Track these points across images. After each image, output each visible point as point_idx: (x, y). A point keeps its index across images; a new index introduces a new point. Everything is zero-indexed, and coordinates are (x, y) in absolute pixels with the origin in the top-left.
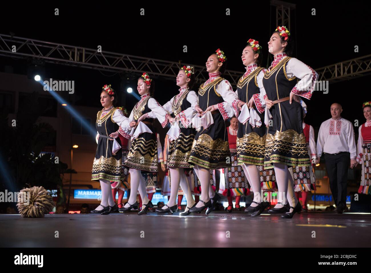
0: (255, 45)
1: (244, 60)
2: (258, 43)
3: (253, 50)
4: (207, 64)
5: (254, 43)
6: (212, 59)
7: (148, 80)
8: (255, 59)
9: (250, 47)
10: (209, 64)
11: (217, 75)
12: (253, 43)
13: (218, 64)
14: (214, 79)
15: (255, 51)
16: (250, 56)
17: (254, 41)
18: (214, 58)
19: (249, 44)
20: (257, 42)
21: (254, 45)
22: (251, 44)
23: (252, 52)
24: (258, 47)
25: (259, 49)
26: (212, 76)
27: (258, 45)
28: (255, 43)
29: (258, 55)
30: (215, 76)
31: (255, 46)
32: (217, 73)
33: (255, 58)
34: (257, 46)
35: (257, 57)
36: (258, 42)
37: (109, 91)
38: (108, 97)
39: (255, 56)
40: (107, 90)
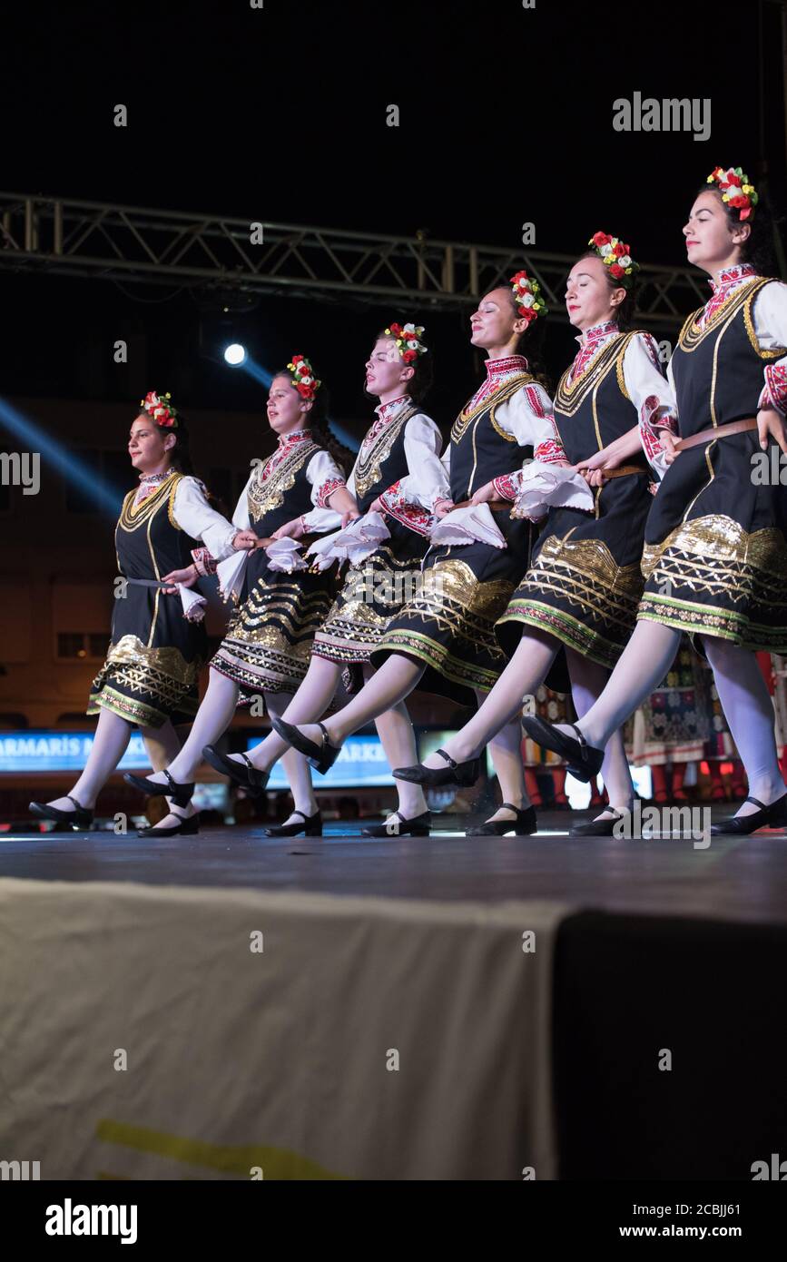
0: (617, 259)
1: (572, 307)
2: (626, 254)
3: (608, 275)
4: (475, 321)
5: (615, 251)
6: (492, 306)
7: (306, 380)
8: (613, 307)
9: (598, 261)
10: (480, 320)
11: (510, 366)
12: (608, 250)
13: (512, 321)
14: (498, 380)
15: (616, 279)
16: (597, 298)
17: (615, 242)
18: (498, 301)
19: (594, 249)
20: (625, 250)
21: (611, 258)
22: (603, 254)
23: (603, 279)
24: (627, 265)
25: (629, 271)
26: (493, 370)
27: (629, 259)
28: (619, 251)
29: (622, 294)
30: (502, 368)
31: (617, 262)
32: (512, 358)
33: (613, 303)
34: (625, 261)
35: (620, 299)
36: (628, 248)
37: (158, 412)
38: (152, 436)
39: (612, 296)
40: (153, 409)
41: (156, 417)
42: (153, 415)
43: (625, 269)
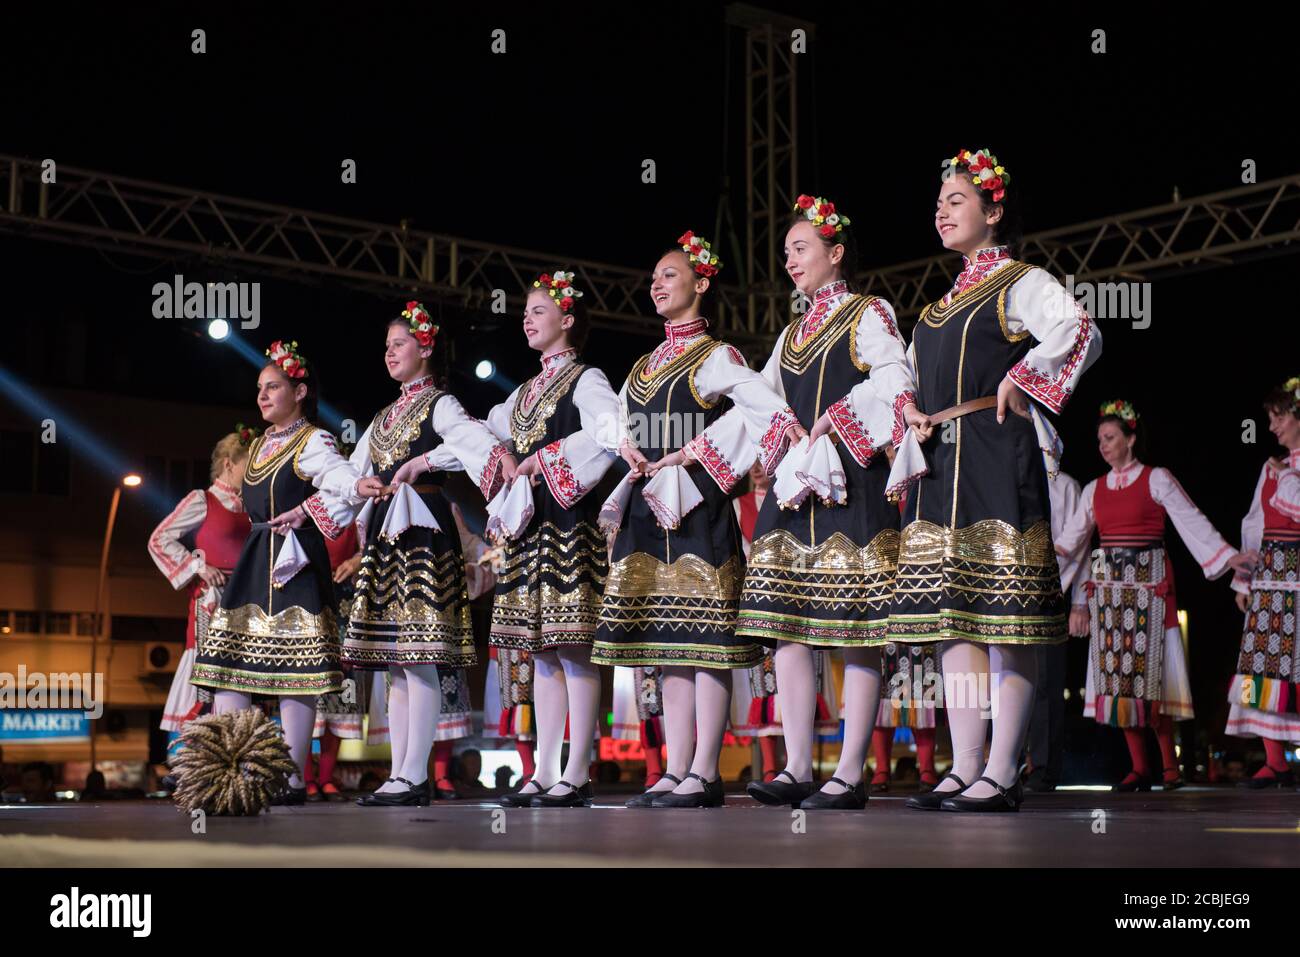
0: (825, 219)
1: (795, 275)
2: (832, 211)
3: (821, 236)
5: (820, 213)
6: (671, 271)
7: (424, 327)
8: (834, 265)
9: (807, 224)
10: (662, 287)
11: (695, 331)
12: (813, 212)
13: (692, 284)
14: (684, 343)
15: (830, 238)
16: (817, 261)
17: (818, 203)
18: (676, 265)
20: (830, 208)
21: (820, 219)
22: (809, 216)
23: (819, 243)
24: (836, 222)
25: (839, 228)
26: (677, 334)
27: (835, 216)
28: (824, 211)
29: (840, 250)
30: (688, 334)
31: (825, 222)
32: (696, 322)
33: (834, 261)
34: (833, 219)
35: (839, 255)
36: (832, 205)
37: (288, 363)
38: (283, 388)
39: (831, 255)
40: (282, 360)
41: (285, 369)
42: (282, 366)
43: (835, 226)
